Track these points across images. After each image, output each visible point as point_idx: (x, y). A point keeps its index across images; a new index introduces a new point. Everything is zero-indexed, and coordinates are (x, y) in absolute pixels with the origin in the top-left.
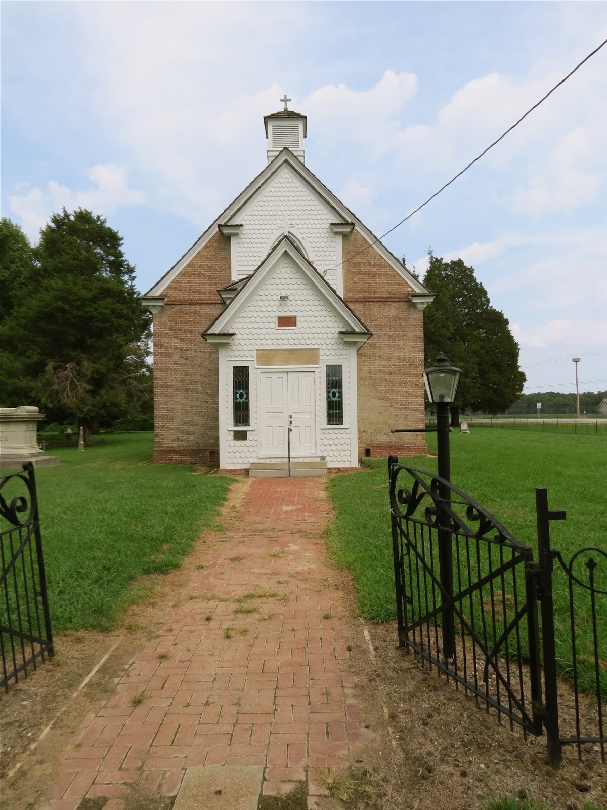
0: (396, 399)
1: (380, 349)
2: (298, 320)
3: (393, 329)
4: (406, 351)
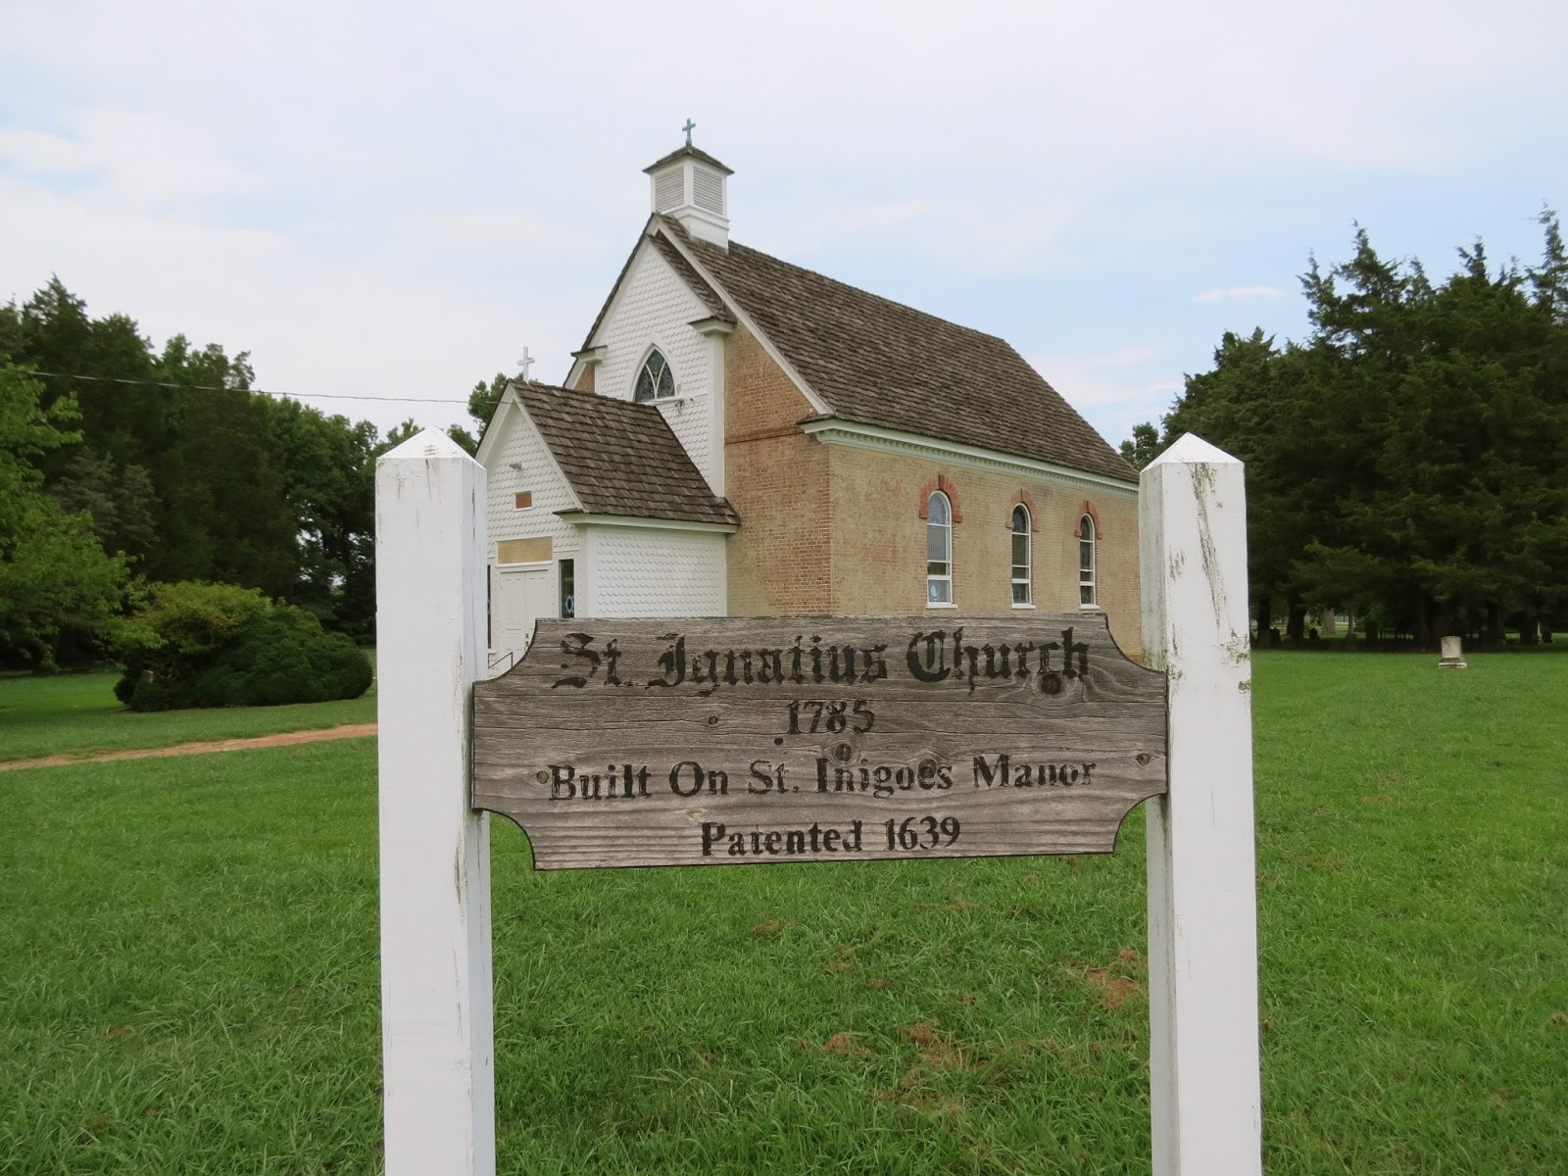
1: (772, 518)
2: (534, 496)
3: (788, 483)
4: (805, 519)
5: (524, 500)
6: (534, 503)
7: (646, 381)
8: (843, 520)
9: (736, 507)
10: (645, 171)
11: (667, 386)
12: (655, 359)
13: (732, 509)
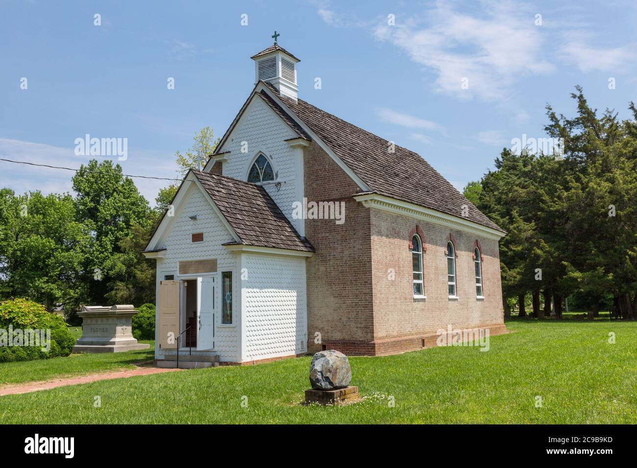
0: (348, 296)
1: (335, 249)
2: (204, 235)
4: (356, 249)
5: (198, 238)
6: (205, 239)
7: (255, 171)
8: (377, 249)
9: (312, 242)
10: (251, 58)
11: (269, 175)
12: (261, 159)
13: (310, 244)
